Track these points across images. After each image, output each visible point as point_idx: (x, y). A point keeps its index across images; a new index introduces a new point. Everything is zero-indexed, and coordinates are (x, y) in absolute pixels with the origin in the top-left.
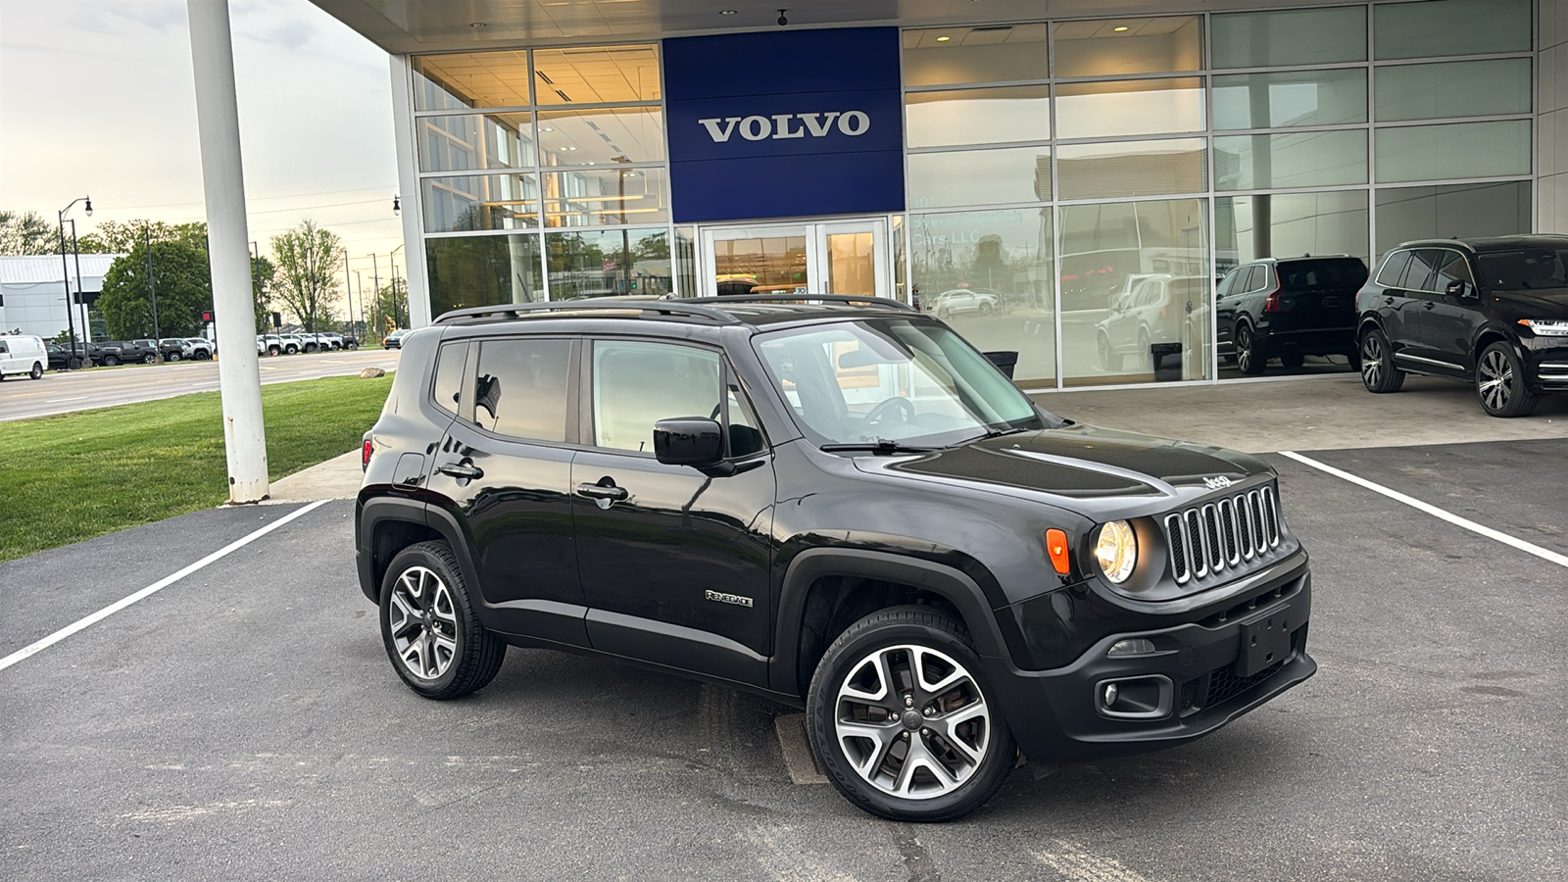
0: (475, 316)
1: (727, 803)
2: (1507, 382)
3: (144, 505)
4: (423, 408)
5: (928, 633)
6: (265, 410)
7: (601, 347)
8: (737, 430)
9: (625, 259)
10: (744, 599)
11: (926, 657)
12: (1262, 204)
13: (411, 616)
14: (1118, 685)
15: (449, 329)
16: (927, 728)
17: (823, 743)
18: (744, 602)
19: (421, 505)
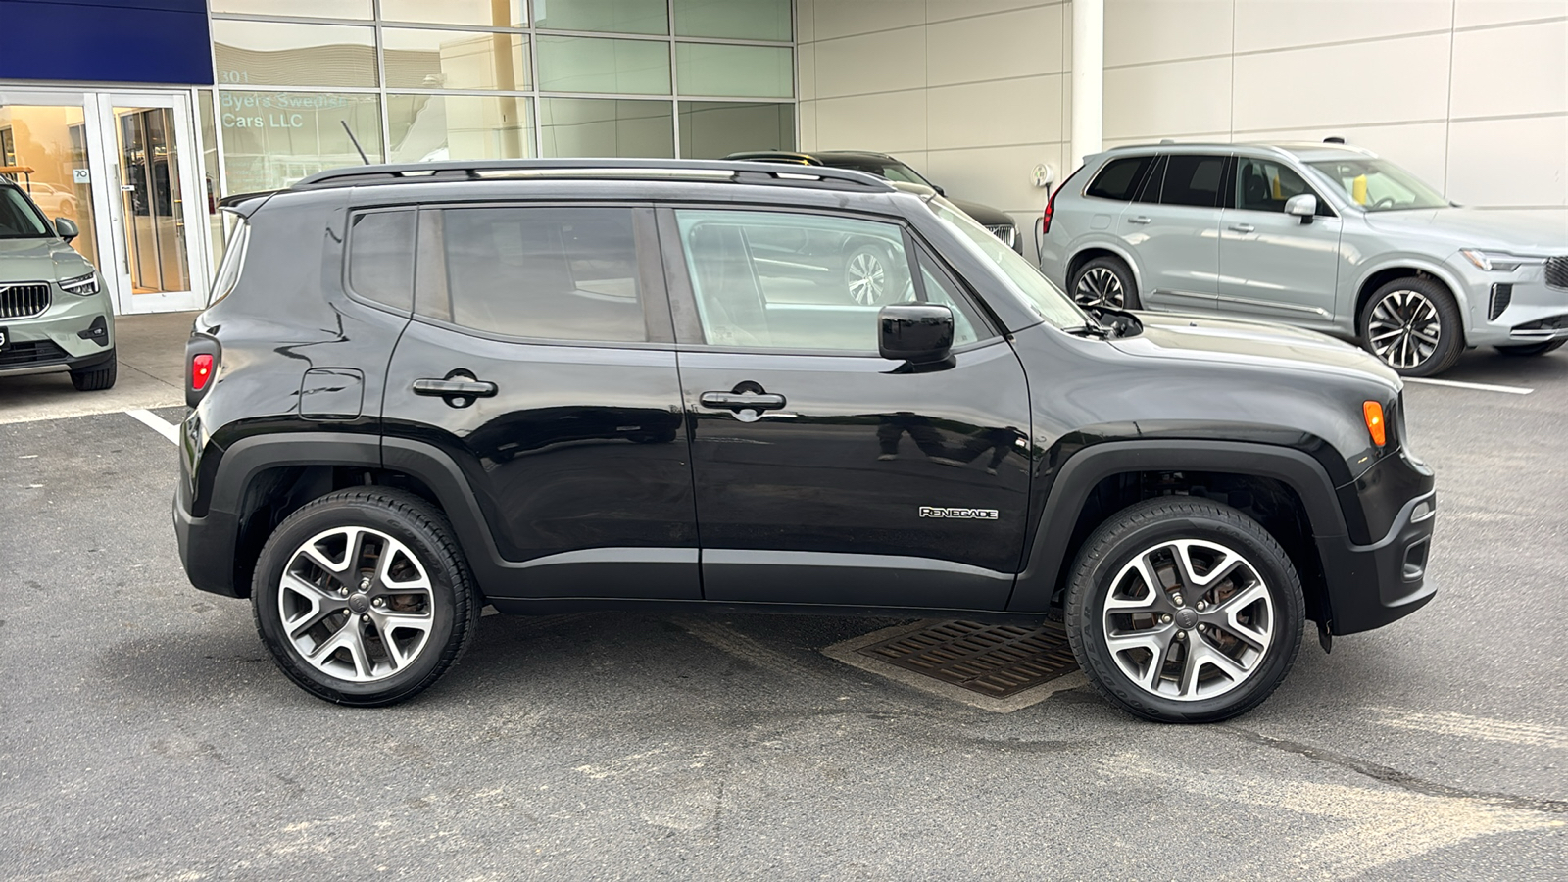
5: (1192, 524)
10: (985, 512)
11: (1192, 551)
16: (1202, 623)
17: (1097, 663)
18: (983, 514)
19: (372, 439)
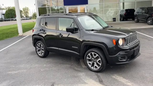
0: (45, 15)
1: (76, 70)
2: (151, 21)
3: (10, 36)
4: (39, 26)
6: (22, 25)
7: (59, 19)
8: (75, 28)
9: (58, 10)
10: (77, 47)
12: (123, 3)
13: (39, 49)
14: (121, 57)
15: (42, 17)
19: (39, 37)
